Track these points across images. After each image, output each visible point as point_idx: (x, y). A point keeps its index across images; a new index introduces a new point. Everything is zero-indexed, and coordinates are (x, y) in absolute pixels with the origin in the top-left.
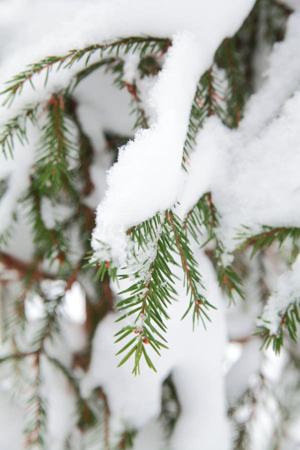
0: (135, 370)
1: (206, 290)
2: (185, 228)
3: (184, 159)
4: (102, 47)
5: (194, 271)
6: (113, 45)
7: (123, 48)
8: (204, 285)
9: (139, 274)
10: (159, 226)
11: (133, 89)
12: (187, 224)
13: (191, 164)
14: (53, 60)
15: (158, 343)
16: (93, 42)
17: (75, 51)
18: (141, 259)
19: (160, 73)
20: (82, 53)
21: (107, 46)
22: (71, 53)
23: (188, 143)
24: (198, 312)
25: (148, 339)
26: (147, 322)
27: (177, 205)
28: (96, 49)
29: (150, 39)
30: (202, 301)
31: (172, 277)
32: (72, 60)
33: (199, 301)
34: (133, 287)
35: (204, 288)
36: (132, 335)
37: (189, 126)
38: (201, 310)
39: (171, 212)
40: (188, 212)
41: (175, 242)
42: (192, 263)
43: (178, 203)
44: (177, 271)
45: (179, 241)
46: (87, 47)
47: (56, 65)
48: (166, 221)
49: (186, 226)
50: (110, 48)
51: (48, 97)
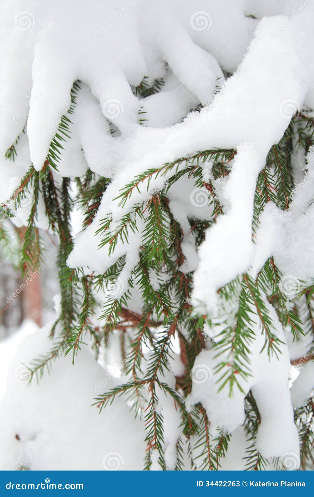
0: (230, 395)
1: (277, 330)
2: (256, 285)
3: (253, 235)
4: (186, 159)
5: (267, 317)
6: (194, 157)
7: (201, 159)
8: (274, 326)
9: (227, 322)
10: (239, 286)
11: (210, 187)
12: (258, 282)
13: (257, 237)
14: (152, 171)
15: (246, 374)
16: (181, 157)
17: (168, 163)
18: (228, 310)
19: (230, 174)
20: (173, 164)
21: (191, 158)
22: (165, 165)
23: (254, 223)
24: (272, 347)
25: (238, 370)
26: (237, 358)
27: (250, 268)
28: (182, 161)
29: (220, 151)
30: (274, 339)
31: (250, 322)
32: (166, 170)
33: (272, 339)
34: (224, 332)
35: (275, 329)
36: (226, 368)
37: (254, 210)
38: (274, 344)
39: (246, 274)
40: (258, 273)
41: (251, 295)
42: (265, 311)
43: (251, 267)
44: (254, 317)
45: (254, 295)
46: (176, 160)
47: (154, 175)
48: (243, 281)
49: (258, 284)
50: (192, 160)
51: (150, 198)
